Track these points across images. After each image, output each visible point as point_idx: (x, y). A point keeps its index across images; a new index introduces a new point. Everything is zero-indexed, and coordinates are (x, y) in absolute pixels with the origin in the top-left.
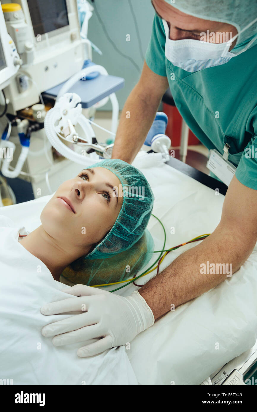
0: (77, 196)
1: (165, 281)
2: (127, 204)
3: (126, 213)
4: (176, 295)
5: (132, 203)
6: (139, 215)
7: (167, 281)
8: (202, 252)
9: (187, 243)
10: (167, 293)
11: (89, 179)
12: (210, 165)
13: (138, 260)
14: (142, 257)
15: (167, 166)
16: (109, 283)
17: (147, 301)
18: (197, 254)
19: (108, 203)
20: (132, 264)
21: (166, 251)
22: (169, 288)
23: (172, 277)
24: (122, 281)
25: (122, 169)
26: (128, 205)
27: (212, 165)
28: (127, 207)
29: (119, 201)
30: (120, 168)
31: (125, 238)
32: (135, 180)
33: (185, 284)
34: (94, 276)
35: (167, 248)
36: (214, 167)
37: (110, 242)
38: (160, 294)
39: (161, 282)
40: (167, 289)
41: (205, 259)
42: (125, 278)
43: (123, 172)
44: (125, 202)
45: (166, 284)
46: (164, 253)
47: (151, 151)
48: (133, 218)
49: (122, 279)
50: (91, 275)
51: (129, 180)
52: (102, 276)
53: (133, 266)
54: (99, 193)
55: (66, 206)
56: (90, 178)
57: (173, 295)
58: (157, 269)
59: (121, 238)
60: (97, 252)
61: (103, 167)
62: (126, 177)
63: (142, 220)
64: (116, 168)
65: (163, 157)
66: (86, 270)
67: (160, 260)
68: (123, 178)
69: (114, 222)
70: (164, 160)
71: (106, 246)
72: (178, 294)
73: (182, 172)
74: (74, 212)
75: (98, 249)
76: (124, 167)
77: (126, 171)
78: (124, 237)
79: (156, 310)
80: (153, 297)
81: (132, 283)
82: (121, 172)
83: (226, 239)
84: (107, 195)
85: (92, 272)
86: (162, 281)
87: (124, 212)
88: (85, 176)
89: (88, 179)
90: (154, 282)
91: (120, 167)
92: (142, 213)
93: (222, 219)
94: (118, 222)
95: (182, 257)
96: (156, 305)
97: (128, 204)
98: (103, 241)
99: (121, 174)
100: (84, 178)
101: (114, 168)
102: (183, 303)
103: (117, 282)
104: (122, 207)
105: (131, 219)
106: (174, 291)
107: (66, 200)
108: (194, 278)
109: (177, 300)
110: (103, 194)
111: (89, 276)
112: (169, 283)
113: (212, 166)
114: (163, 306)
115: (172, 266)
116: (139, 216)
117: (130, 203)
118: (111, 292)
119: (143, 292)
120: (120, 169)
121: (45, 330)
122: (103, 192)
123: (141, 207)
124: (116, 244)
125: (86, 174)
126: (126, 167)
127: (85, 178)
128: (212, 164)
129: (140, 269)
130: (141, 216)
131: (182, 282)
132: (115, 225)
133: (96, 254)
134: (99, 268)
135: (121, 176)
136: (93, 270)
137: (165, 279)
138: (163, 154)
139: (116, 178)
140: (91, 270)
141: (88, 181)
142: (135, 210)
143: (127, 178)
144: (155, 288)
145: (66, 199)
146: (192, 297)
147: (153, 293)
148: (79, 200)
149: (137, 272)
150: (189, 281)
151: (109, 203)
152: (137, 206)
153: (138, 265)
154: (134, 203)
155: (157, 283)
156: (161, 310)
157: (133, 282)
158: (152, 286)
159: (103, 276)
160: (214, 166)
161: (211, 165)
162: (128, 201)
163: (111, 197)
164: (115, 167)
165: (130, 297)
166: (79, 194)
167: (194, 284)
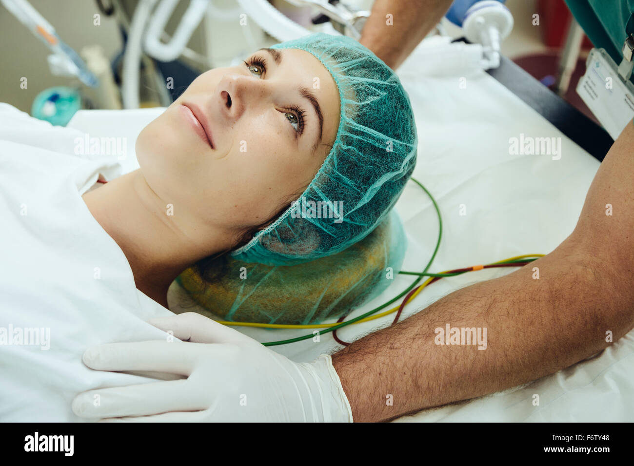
0: (225, 108)
1: (401, 344)
2: (342, 148)
3: (338, 169)
4: (419, 383)
5: (355, 147)
6: (369, 178)
7: (404, 346)
8: (509, 295)
9: (485, 267)
10: (397, 374)
11: (267, 73)
12: (585, 87)
13: (356, 285)
14: (366, 278)
15: (490, 80)
16: (279, 322)
17: (344, 383)
18: (493, 298)
19: (296, 137)
20: (340, 290)
21: (431, 275)
22: (405, 365)
23: (420, 338)
24: (309, 324)
25: (349, 63)
26: (345, 150)
27: (590, 87)
28: (342, 157)
29: (323, 137)
30: (344, 59)
31: (326, 228)
32: (374, 94)
33: (447, 361)
34: (244, 299)
35: (435, 269)
36: (593, 94)
37: (288, 228)
38: (380, 374)
39: (389, 346)
40: (399, 365)
41: (510, 312)
42: (317, 319)
43: (350, 70)
44: (339, 144)
45: (401, 351)
46: (426, 279)
47: (463, 40)
48: (350, 182)
49: (310, 319)
50: (239, 297)
51: (360, 90)
52: (262, 304)
53: (340, 296)
54: (281, 109)
55: (195, 127)
56: (268, 71)
57: (410, 383)
58: (396, 313)
59: (316, 227)
60: (259, 247)
61: (307, 51)
62: (355, 82)
63: (375, 192)
64: (335, 57)
65: (485, 56)
66: (229, 284)
67: (409, 294)
68: (346, 83)
69: (304, 185)
70: (487, 64)
71: (279, 237)
72: (423, 382)
73: (521, 98)
74: (212, 146)
75: (260, 241)
76: (356, 58)
77: (357, 68)
78: (324, 224)
79: (361, 407)
80: (362, 377)
81: (330, 334)
82: (346, 69)
83: (577, 275)
84: (297, 116)
85: (241, 291)
86: (392, 344)
87: (333, 164)
88: (259, 66)
89: (263, 73)
90: (373, 342)
91: (345, 55)
92: (377, 176)
93: (578, 224)
94: (315, 187)
95: (457, 298)
96: (364, 397)
97: (345, 147)
98: (274, 225)
99: (345, 73)
100: (256, 70)
101: (331, 56)
102: (433, 404)
103: (298, 323)
104: (331, 154)
105: (348, 185)
106: (415, 374)
107: (197, 114)
108: (472, 354)
109: (421, 395)
110: (289, 113)
111: (234, 299)
112: (408, 352)
113: (590, 91)
114: (381, 403)
115: (427, 313)
116: (368, 181)
117: (349, 147)
118: (267, 345)
119: (341, 361)
120: (344, 62)
121: (79, 401)
122: (291, 109)
123: (378, 160)
124: (302, 237)
125: (262, 60)
126: (361, 59)
127: (259, 70)
128: (591, 85)
129: (357, 305)
130: (373, 182)
131: (441, 357)
132: (306, 191)
133: (255, 250)
134: (260, 285)
135: (343, 77)
136: (245, 286)
137: (402, 340)
138: (487, 49)
139: (331, 79)
140: (241, 285)
141: (264, 79)
142: (361, 164)
143: (354, 85)
144: (371, 356)
145: (199, 111)
146: (460, 396)
147: (363, 366)
148: (228, 118)
149: (350, 311)
150: (458, 358)
151: (299, 137)
152: (366, 156)
153: (356, 295)
154: (360, 149)
155: (380, 345)
156: (374, 409)
157: (334, 331)
158: (366, 350)
159: (267, 305)
160: (593, 91)
161: (588, 87)
162: (348, 141)
163: (305, 123)
164: (333, 54)
165: (309, 366)
166: (229, 104)
167: (469, 366)
